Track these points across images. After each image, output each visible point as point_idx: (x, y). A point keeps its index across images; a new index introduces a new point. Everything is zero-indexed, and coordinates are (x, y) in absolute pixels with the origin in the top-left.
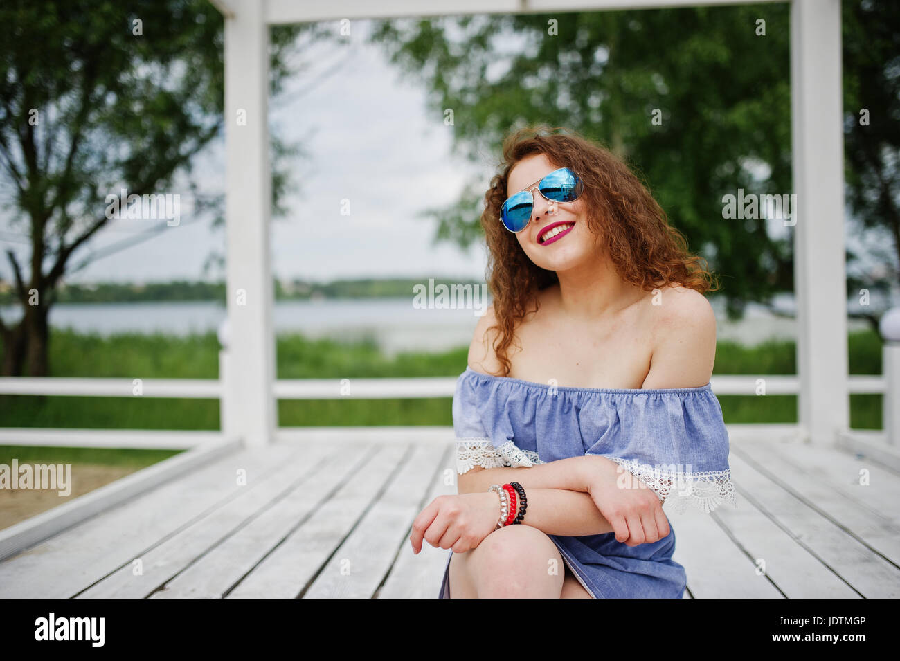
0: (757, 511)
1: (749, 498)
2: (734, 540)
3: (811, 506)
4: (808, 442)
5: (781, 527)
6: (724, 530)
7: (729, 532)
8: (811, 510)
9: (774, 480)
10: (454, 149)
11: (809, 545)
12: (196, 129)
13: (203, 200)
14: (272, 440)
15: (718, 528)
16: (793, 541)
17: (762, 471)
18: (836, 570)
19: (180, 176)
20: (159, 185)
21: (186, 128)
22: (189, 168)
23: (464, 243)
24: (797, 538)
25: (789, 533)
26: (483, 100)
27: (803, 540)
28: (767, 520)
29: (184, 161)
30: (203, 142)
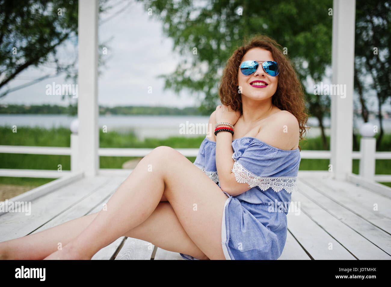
0: (320, 208)
1: (315, 202)
2: (313, 220)
3: (342, 206)
4: (334, 178)
5: (332, 215)
6: (308, 216)
7: (310, 217)
8: (343, 208)
9: (324, 194)
10: (174, 49)
11: (346, 223)
12: (58, 35)
13: (60, 67)
14: (97, 174)
15: (305, 215)
16: (338, 221)
17: (318, 191)
18: (361, 234)
19: (50, 56)
20: (41, 59)
21: (54, 34)
22: (55, 52)
23: (178, 90)
24: (340, 220)
25: (336, 218)
26: (187, 28)
27: (343, 220)
28: (325, 211)
29: (52, 49)
30: (61, 41)
